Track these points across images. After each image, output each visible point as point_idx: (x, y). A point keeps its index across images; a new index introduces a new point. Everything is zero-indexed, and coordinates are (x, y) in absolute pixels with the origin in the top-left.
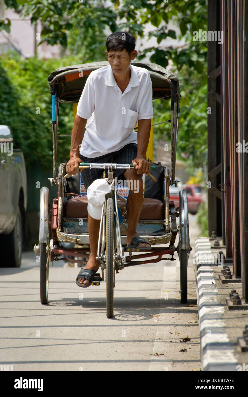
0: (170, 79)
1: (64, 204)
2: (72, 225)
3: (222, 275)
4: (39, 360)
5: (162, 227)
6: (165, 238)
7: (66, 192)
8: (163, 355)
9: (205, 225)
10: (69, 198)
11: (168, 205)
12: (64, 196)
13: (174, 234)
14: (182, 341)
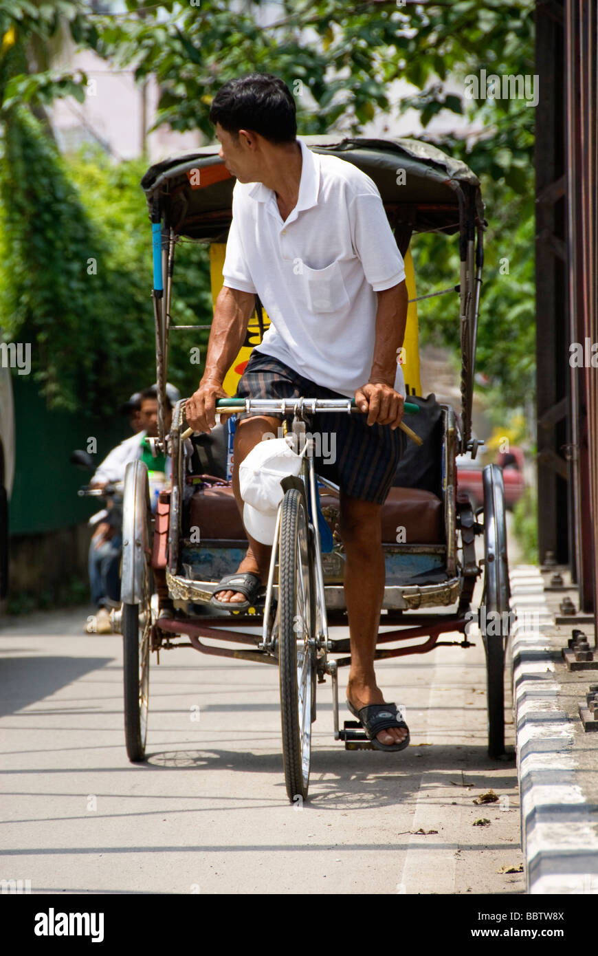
0: (455, 179)
1: (186, 503)
2: (205, 558)
4: (153, 844)
5: (438, 562)
6: (446, 590)
7: (191, 471)
8: (437, 832)
9: (531, 536)
10: (200, 487)
11: (453, 504)
12: (184, 484)
13: (470, 581)
14: (479, 801)
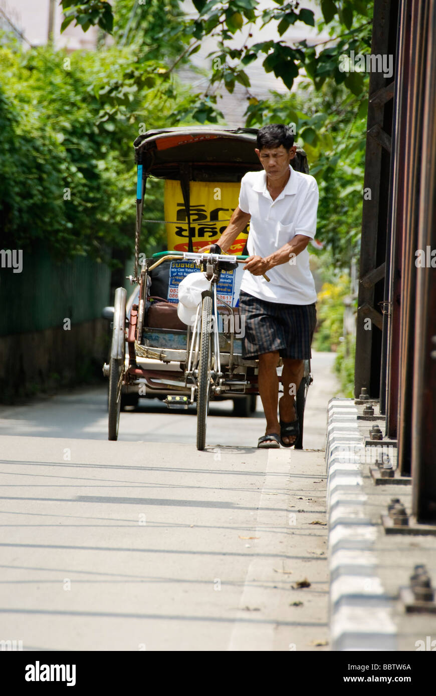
2: (155, 338)
3: (375, 470)
7: (150, 294)
8: (260, 610)
10: (154, 303)
12: (146, 300)
14: (295, 586)
